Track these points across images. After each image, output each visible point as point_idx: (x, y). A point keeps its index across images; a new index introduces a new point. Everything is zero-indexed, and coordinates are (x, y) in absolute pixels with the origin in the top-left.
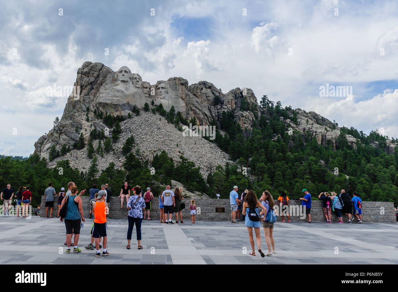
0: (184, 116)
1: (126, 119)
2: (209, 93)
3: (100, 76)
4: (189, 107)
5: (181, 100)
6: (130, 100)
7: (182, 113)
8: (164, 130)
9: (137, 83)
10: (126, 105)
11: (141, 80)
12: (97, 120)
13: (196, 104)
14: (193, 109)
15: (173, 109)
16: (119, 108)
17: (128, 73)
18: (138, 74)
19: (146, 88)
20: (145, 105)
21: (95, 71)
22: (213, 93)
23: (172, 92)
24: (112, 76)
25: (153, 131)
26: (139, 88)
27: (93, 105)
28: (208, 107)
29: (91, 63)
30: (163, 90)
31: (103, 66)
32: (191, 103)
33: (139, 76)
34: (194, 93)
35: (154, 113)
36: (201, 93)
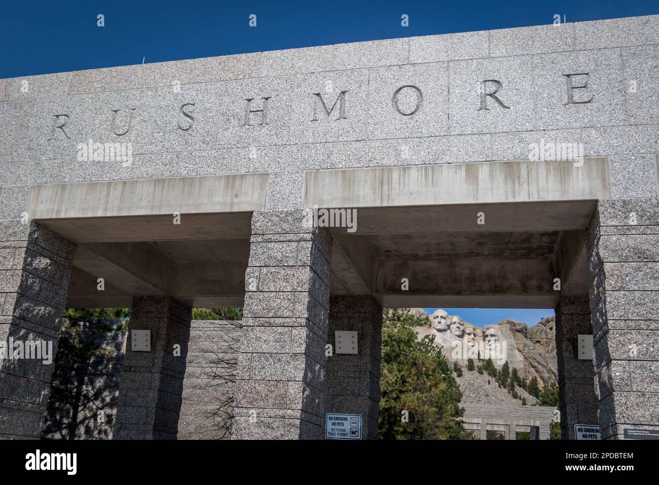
0: (521, 375)
4: (528, 362)
5: (517, 352)
6: (449, 355)
7: (519, 370)
8: (493, 398)
9: (457, 329)
11: (463, 325)
13: (538, 358)
14: (535, 365)
15: (506, 366)
17: (445, 318)
19: (470, 334)
20: (469, 361)
23: (504, 340)
26: (459, 336)
30: (493, 338)
32: (531, 357)
33: (459, 319)
34: (537, 340)
35: (481, 373)
36: (547, 339)
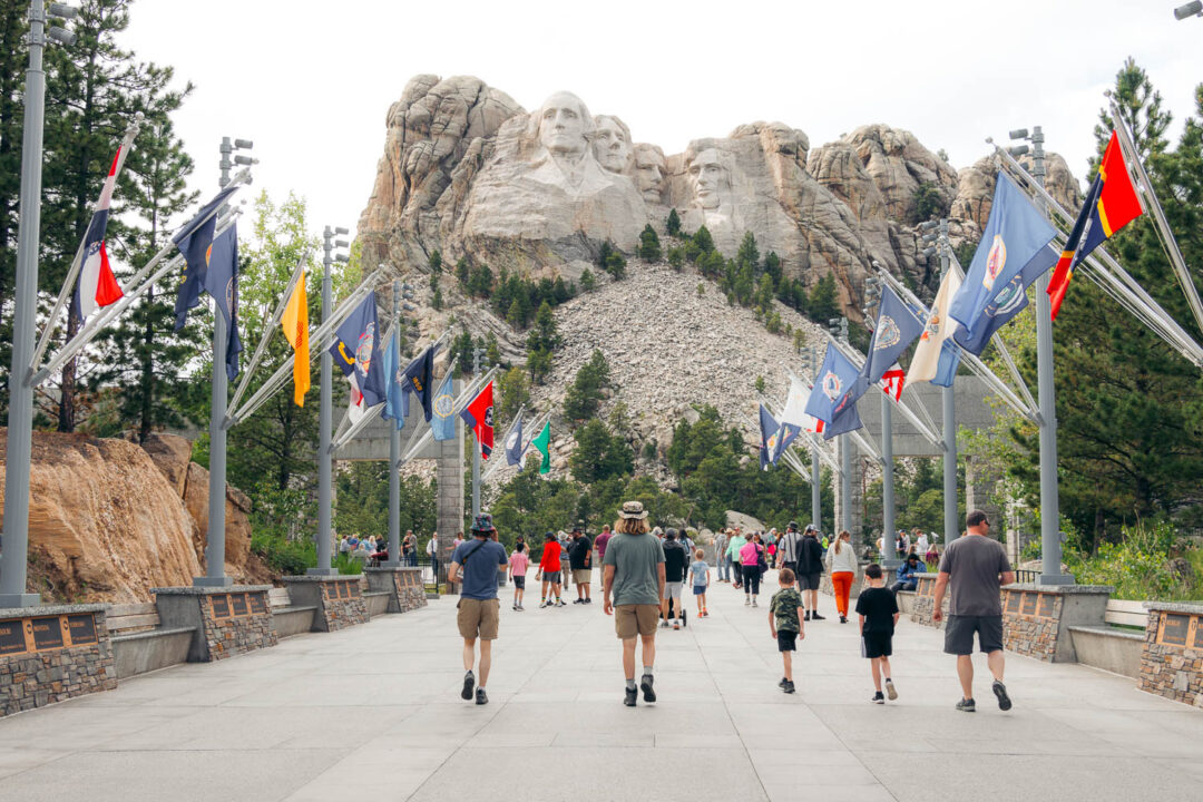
0: (791, 273)
1: (576, 297)
2: (897, 174)
3: (471, 132)
4: (810, 236)
5: (779, 211)
6: (587, 221)
7: (784, 261)
8: (712, 334)
9: (613, 151)
10: (573, 241)
11: (628, 140)
12: (469, 301)
13: (838, 226)
14: (827, 246)
15: (749, 250)
16: (550, 254)
17: (576, 116)
18: (613, 118)
19: (649, 168)
20: (643, 237)
21: (452, 112)
22: (912, 172)
23: (745, 182)
24: (517, 129)
25: (675, 340)
26: (619, 171)
27: (453, 247)
28: (886, 233)
29: (436, 81)
30: (714, 176)
31: (480, 91)
32: (819, 222)
33: (619, 123)
34: (833, 181)
35: (678, 269)
36: (859, 178)
